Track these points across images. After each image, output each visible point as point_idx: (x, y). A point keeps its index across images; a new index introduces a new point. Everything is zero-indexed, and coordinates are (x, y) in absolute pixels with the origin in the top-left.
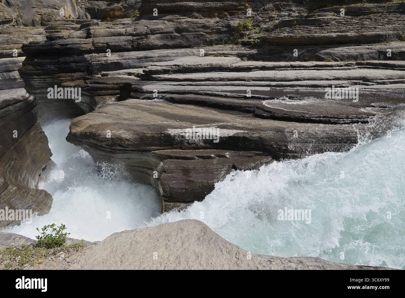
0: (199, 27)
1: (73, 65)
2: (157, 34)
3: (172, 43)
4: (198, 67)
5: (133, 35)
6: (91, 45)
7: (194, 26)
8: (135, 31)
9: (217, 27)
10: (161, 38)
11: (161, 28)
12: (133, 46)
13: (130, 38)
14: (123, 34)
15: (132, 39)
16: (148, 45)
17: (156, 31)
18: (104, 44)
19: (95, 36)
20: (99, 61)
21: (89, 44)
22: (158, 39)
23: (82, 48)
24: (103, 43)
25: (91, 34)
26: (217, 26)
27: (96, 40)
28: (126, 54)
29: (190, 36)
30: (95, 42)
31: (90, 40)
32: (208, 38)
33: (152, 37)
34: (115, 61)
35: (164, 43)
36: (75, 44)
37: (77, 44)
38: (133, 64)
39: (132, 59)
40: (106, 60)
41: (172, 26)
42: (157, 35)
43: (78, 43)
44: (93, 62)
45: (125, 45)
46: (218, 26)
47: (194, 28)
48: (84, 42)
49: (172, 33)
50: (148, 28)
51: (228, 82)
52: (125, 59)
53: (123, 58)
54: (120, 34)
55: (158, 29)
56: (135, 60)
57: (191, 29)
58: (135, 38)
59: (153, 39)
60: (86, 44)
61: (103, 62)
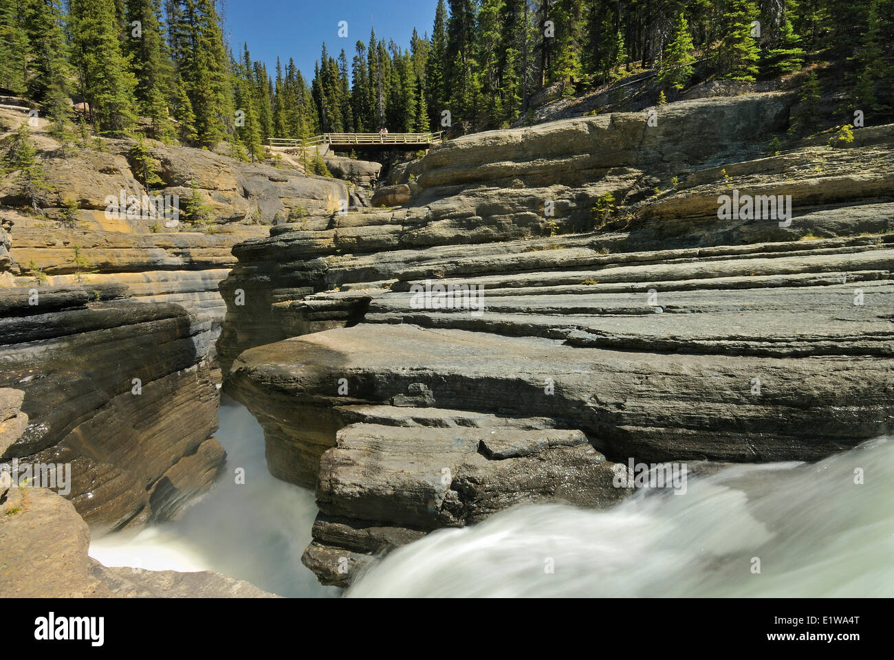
0: (522, 204)
1: (298, 273)
2: (443, 218)
3: (470, 233)
4: (495, 264)
5: (403, 223)
6: (332, 239)
7: (514, 201)
8: (408, 216)
9: (560, 201)
10: (452, 226)
11: (453, 209)
12: (401, 241)
13: (399, 228)
14: (386, 221)
15: (401, 230)
16: (425, 237)
17: (444, 213)
18: (354, 239)
19: (341, 226)
20: (341, 266)
21: (327, 238)
22: (445, 228)
23: (317, 245)
24: (352, 237)
25: (334, 222)
26: (559, 199)
27: (342, 232)
28: (388, 255)
29: (506, 220)
30: (339, 236)
31: (332, 232)
32: (542, 222)
33: (435, 224)
34: (367, 266)
35: (456, 234)
36: (306, 239)
37: (310, 239)
38: (396, 272)
39: (396, 262)
40: (353, 266)
41: (473, 204)
42: (445, 221)
43: (312, 237)
44: (331, 268)
45: (389, 240)
46: (562, 199)
47: (512, 205)
48: (322, 236)
49: (472, 215)
50: (430, 209)
51: (543, 289)
52: (384, 263)
53: (382, 260)
54: (382, 222)
55: (448, 211)
56: (400, 264)
57: (507, 207)
58: (406, 228)
59: (439, 228)
60: (324, 238)
61: (347, 269)
